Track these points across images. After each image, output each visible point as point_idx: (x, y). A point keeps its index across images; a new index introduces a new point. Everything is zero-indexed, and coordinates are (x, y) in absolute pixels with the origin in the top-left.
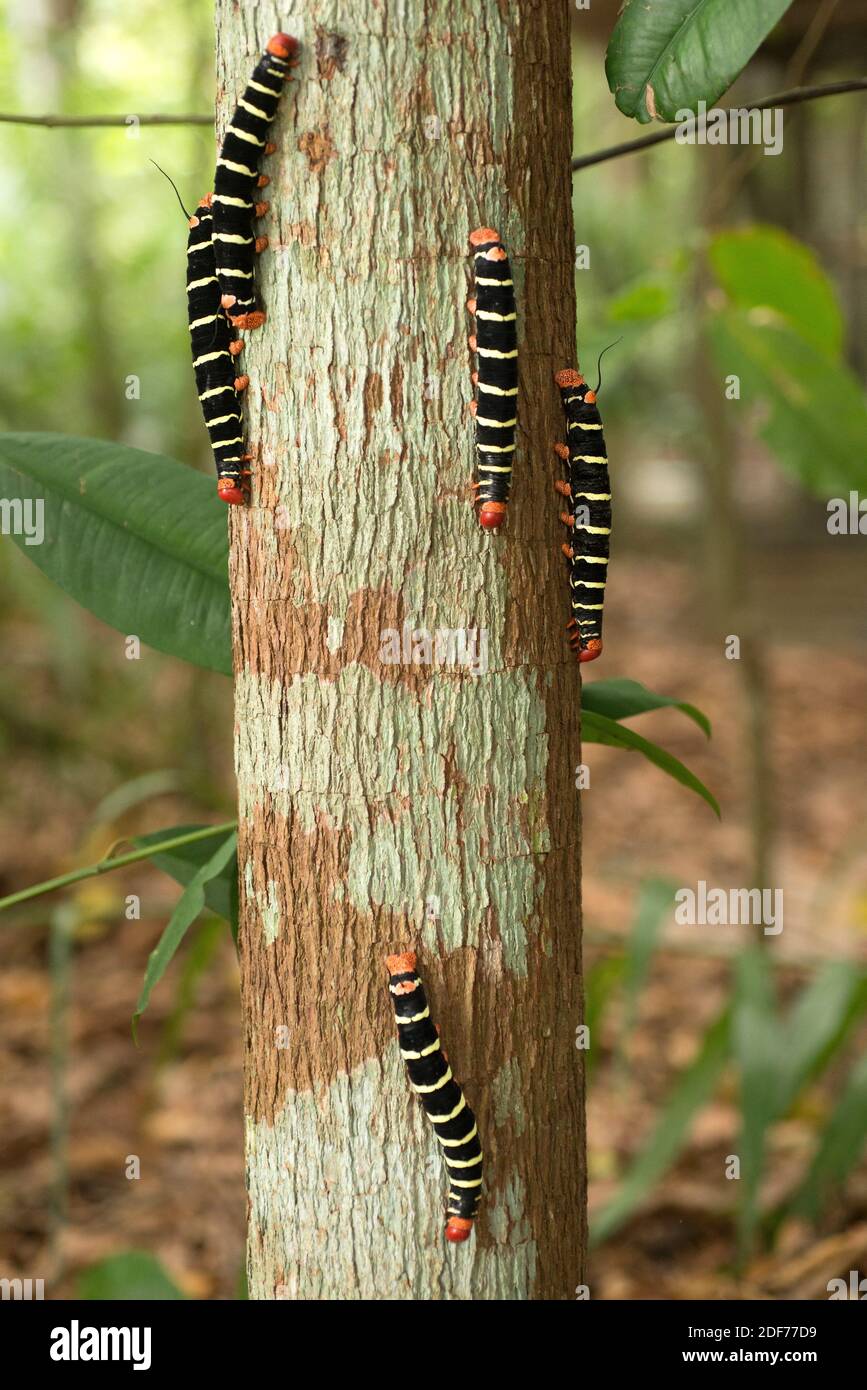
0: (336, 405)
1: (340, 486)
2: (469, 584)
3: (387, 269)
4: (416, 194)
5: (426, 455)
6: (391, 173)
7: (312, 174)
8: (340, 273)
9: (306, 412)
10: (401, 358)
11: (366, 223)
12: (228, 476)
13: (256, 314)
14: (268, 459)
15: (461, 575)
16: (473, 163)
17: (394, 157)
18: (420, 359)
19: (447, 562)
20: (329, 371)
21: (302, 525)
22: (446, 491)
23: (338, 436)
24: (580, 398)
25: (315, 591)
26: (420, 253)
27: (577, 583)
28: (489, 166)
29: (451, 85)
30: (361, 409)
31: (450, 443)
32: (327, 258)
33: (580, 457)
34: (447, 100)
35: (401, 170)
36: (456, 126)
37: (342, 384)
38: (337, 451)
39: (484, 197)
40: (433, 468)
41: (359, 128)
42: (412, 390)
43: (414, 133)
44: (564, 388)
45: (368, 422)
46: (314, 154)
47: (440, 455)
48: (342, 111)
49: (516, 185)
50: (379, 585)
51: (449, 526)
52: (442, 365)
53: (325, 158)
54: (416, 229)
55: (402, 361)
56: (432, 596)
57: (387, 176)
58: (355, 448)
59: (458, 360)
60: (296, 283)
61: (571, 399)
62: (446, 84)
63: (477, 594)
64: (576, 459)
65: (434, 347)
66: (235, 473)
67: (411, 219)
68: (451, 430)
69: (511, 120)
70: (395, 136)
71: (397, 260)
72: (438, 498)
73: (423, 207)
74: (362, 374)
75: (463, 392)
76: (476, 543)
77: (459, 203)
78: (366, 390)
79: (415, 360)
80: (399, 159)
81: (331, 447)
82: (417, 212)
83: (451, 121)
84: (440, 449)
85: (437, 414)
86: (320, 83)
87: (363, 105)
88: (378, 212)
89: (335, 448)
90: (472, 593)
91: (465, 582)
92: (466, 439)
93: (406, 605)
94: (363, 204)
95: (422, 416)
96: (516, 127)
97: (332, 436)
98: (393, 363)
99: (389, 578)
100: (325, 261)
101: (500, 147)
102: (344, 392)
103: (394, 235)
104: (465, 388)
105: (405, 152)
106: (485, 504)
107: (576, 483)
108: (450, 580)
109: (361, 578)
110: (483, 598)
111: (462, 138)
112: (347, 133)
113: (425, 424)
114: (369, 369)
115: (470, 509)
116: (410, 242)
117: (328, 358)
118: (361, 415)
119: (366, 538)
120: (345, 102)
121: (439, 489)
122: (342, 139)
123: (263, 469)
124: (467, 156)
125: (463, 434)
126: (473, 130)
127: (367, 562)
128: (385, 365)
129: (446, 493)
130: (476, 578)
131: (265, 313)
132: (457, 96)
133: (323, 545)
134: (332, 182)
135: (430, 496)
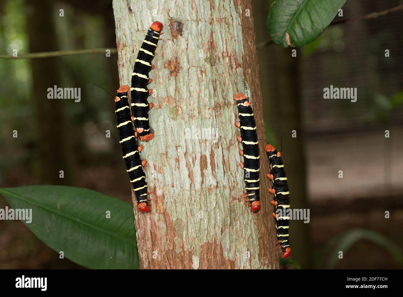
0: (189, 169)
1: (193, 202)
2: (245, 235)
3: (205, 113)
4: (214, 82)
5: (225, 185)
6: (204, 75)
7: (171, 77)
8: (186, 116)
9: (176, 173)
10: (213, 148)
11: (195, 95)
12: (143, 202)
13: (150, 135)
14: (159, 192)
15: (242, 232)
16: (232, 68)
17: (204, 68)
18: (220, 147)
19: (237, 227)
20: (185, 155)
21: (177, 219)
22: (234, 199)
23: (190, 182)
24: (276, 155)
25: (185, 246)
26: (217, 105)
27: (279, 227)
28: (238, 69)
29: (222, 38)
30: (199, 170)
31: (234, 179)
32: (180, 110)
33: (278, 178)
34: (221, 44)
35: (207, 73)
36: (225, 54)
37: (191, 160)
38: (191, 187)
39: (237, 81)
40: (229, 190)
41: (190, 57)
42: (218, 160)
43: (211, 58)
44: (268, 152)
45: (203, 175)
46: (171, 69)
47: (230, 184)
48: (183, 51)
49: (246, 75)
50: (212, 241)
51: (236, 213)
52: (228, 149)
53: (177, 70)
54: (215, 96)
55: (214, 149)
56: (232, 241)
57: (202, 76)
58: (198, 186)
59: (234, 146)
60: (167, 121)
61: (272, 156)
62: (220, 38)
63: (248, 238)
64: (276, 179)
65: (225, 142)
66: (146, 200)
67: (212, 92)
68: (234, 174)
69: (243, 50)
70: (204, 60)
71: (209, 109)
72: (231, 202)
73: (216, 87)
74: (199, 156)
75: (237, 159)
76: (246, 218)
77: (229, 84)
78: (201, 162)
79: (218, 148)
80: (206, 69)
81: (187, 187)
82: (215, 89)
83: (223, 52)
84: (230, 182)
85: (228, 168)
86: (173, 41)
87: (191, 48)
88: (200, 91)
89: (190, 187)
90: (247, 238)
91: (244, 234)
92: (240, 177)
93: (223, 247)
94: (194, 87)
95: (223, 170)
96: (244, 53)
97: (188, 181)
98: (210, 150)
99: (215, 237)
100: (180, 112)
101: (240, 61)
102: (192, 164)
103: (207, 99)
104: (237, 157)
105: (208, 66)
106: (253, 203)
107: (277, 188)
108: (238, 234)
109: (205, 238)
110: (251, 240)
111: (228, 58)
112: (185, 60)
113: (224, 173)
114: (201, 153)
115: (243, 205)
116: (213, 102)
117: (185, 150)
118: (200, 172)
119: (205, 222)
120: (184, 47)
121: (231, 198)
122: (184, 63)
123: (157, 197)
124: (230, 65)
125: (238, 175)
126: (231, 55)
127: (206, 232)
128: (207, 151)
129: (234, 200)
130: (248, 232)
131: (153, 134)
132: (225, 42)
133: (187, 226)
134: (181, 80)
135: (228, 202)
